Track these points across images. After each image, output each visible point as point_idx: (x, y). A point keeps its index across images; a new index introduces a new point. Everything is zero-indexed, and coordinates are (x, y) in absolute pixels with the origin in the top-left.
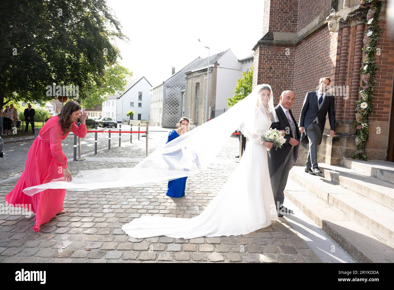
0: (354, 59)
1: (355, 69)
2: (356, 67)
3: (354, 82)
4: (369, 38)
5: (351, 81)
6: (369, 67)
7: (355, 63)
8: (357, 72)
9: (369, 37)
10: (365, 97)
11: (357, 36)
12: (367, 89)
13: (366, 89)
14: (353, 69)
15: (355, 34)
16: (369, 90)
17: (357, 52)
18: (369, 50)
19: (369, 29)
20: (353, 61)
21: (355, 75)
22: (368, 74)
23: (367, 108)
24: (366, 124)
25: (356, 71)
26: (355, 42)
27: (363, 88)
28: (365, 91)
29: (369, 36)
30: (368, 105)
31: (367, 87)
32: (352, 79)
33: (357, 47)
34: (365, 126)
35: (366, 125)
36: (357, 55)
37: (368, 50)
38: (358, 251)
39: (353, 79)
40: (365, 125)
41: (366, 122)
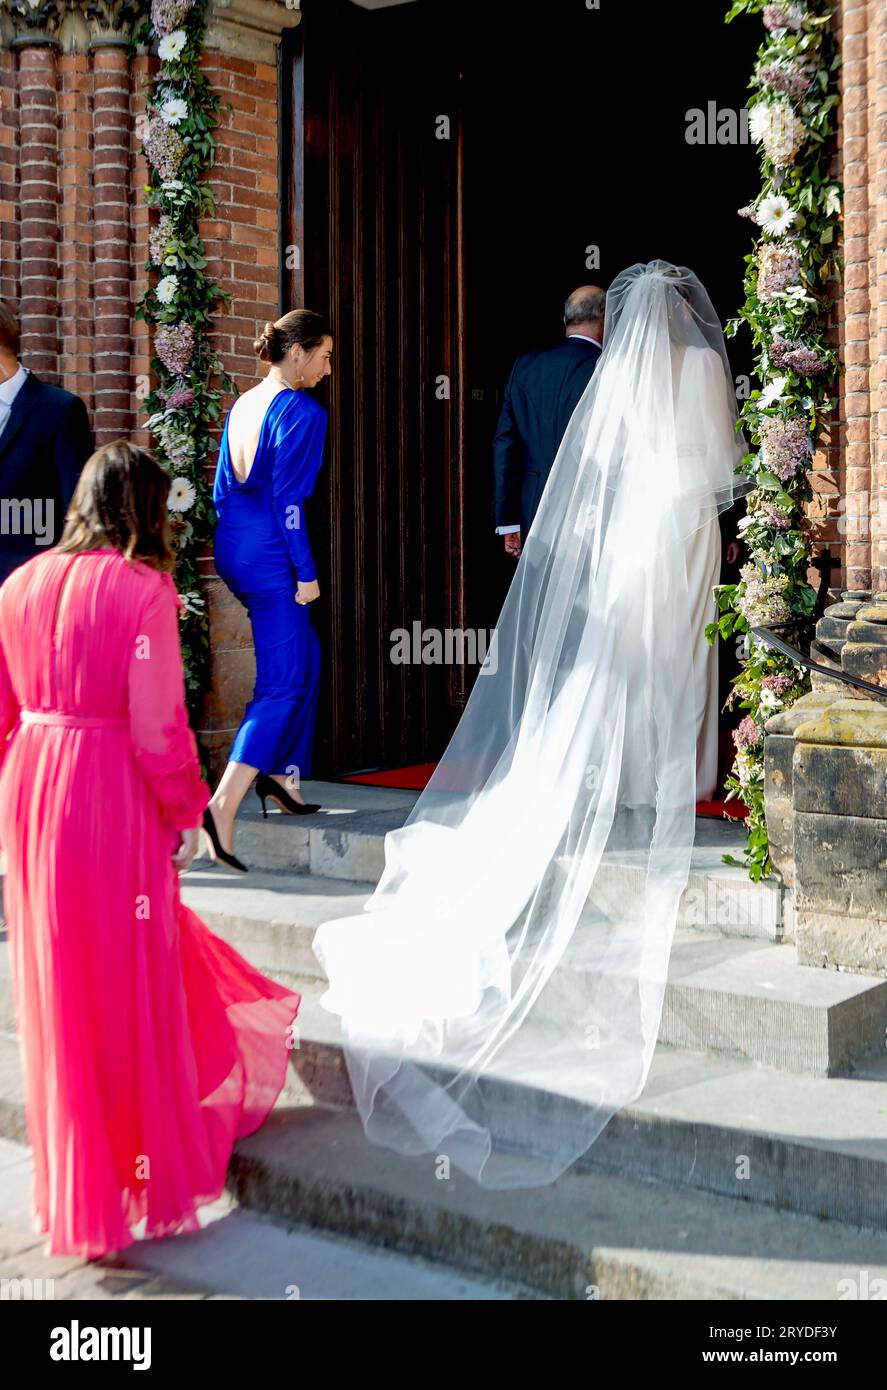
0: (95, 234)
1: (109, 289)
2: (111, 279)
3: (110, 363)
4: (175, 135)
5: (88, 355)
6: (185, 288)
7: (104, 257)
8: (116, 307)
9: (171, 127)
10: (184, 449)
11: (100, 109)
12: (186, 406)
13: (183, 407)
14: (92, 287)
15: (87, 95)
16: (196, 414)
17: (110, 194)
18: (179, 198)
19: (166, 83)
20: (88, 245)
21: (109, 326)
22: (183, 324)
23: (194, 507)
24: (194, 595)
25: (114, 303)
26: (92, 142)
27: (166, 397)
28: (174, 415)
29: (174, 121)
30: (198, 493)
31: (180, 393)
32: (92, 345)
33: (104, 166)
34: (194, 605)
35: (194, 601)
36: (107, 213)
37: (173, 199)
38: (485, 1228)
39: (98, 342)
40: (191, 599)
41: (194, 588)
